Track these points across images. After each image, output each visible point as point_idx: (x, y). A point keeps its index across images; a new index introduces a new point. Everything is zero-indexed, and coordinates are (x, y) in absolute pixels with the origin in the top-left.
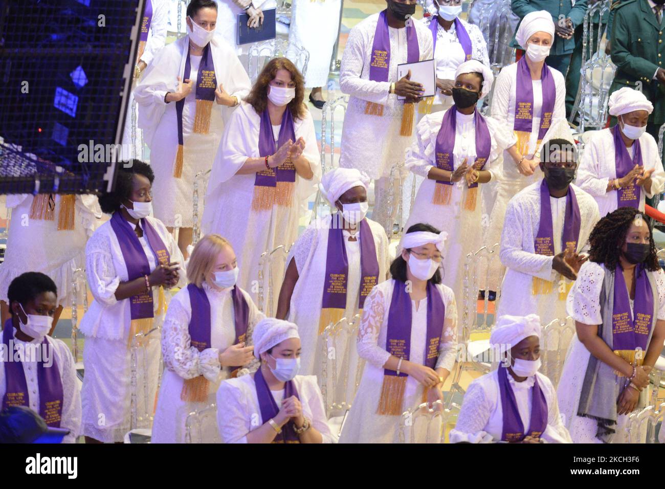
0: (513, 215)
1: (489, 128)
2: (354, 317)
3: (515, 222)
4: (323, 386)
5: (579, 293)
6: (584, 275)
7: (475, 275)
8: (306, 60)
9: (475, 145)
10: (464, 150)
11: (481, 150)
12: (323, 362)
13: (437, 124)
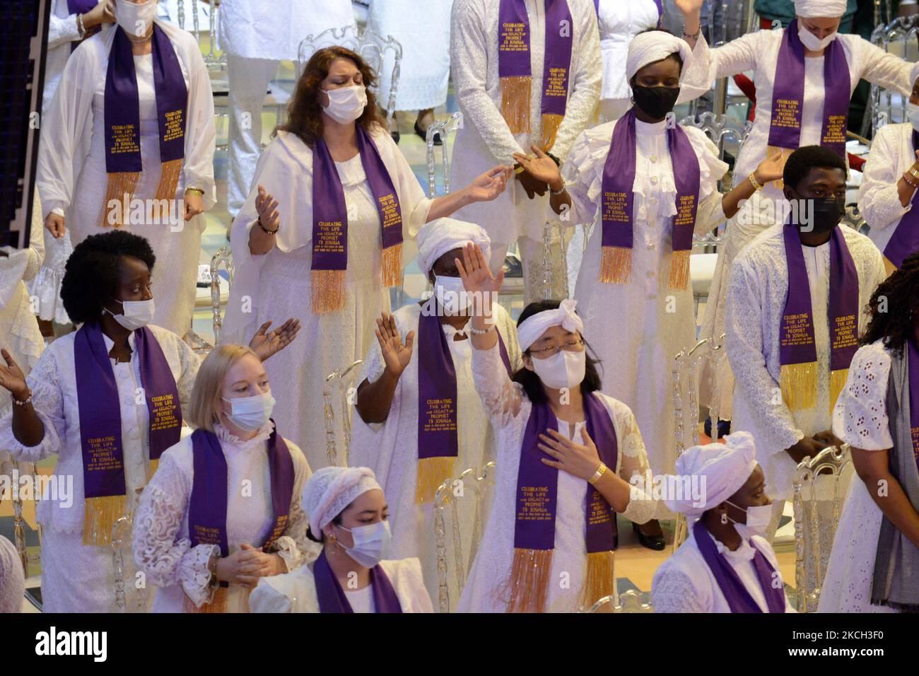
0: (743, 282)
1: (692, 143)
2: (485, 467)
3: (747, 295)
4: (441, 586)
5: (851, 399)
6: (857, 367)
7: (691, 390)
8: (396, 58)
9: (672, 173)
10: (654, 183)
11: (683, 180)
12: (438, 547)
13: (603, 144)
